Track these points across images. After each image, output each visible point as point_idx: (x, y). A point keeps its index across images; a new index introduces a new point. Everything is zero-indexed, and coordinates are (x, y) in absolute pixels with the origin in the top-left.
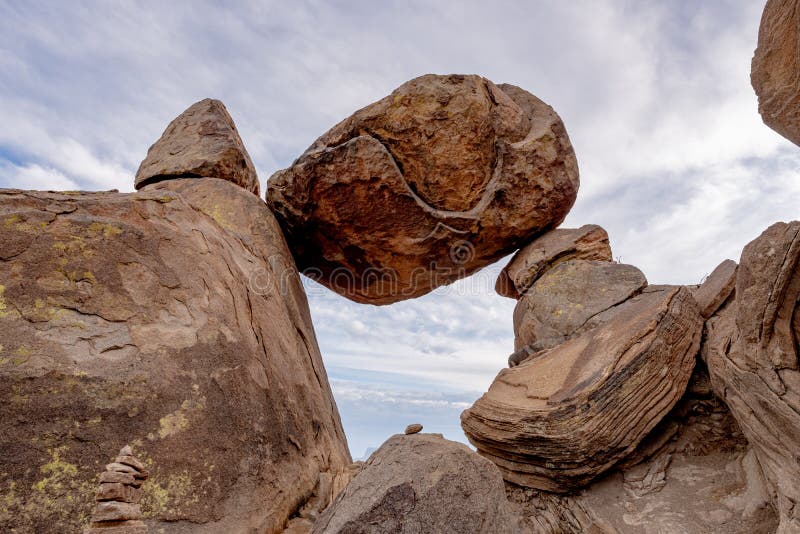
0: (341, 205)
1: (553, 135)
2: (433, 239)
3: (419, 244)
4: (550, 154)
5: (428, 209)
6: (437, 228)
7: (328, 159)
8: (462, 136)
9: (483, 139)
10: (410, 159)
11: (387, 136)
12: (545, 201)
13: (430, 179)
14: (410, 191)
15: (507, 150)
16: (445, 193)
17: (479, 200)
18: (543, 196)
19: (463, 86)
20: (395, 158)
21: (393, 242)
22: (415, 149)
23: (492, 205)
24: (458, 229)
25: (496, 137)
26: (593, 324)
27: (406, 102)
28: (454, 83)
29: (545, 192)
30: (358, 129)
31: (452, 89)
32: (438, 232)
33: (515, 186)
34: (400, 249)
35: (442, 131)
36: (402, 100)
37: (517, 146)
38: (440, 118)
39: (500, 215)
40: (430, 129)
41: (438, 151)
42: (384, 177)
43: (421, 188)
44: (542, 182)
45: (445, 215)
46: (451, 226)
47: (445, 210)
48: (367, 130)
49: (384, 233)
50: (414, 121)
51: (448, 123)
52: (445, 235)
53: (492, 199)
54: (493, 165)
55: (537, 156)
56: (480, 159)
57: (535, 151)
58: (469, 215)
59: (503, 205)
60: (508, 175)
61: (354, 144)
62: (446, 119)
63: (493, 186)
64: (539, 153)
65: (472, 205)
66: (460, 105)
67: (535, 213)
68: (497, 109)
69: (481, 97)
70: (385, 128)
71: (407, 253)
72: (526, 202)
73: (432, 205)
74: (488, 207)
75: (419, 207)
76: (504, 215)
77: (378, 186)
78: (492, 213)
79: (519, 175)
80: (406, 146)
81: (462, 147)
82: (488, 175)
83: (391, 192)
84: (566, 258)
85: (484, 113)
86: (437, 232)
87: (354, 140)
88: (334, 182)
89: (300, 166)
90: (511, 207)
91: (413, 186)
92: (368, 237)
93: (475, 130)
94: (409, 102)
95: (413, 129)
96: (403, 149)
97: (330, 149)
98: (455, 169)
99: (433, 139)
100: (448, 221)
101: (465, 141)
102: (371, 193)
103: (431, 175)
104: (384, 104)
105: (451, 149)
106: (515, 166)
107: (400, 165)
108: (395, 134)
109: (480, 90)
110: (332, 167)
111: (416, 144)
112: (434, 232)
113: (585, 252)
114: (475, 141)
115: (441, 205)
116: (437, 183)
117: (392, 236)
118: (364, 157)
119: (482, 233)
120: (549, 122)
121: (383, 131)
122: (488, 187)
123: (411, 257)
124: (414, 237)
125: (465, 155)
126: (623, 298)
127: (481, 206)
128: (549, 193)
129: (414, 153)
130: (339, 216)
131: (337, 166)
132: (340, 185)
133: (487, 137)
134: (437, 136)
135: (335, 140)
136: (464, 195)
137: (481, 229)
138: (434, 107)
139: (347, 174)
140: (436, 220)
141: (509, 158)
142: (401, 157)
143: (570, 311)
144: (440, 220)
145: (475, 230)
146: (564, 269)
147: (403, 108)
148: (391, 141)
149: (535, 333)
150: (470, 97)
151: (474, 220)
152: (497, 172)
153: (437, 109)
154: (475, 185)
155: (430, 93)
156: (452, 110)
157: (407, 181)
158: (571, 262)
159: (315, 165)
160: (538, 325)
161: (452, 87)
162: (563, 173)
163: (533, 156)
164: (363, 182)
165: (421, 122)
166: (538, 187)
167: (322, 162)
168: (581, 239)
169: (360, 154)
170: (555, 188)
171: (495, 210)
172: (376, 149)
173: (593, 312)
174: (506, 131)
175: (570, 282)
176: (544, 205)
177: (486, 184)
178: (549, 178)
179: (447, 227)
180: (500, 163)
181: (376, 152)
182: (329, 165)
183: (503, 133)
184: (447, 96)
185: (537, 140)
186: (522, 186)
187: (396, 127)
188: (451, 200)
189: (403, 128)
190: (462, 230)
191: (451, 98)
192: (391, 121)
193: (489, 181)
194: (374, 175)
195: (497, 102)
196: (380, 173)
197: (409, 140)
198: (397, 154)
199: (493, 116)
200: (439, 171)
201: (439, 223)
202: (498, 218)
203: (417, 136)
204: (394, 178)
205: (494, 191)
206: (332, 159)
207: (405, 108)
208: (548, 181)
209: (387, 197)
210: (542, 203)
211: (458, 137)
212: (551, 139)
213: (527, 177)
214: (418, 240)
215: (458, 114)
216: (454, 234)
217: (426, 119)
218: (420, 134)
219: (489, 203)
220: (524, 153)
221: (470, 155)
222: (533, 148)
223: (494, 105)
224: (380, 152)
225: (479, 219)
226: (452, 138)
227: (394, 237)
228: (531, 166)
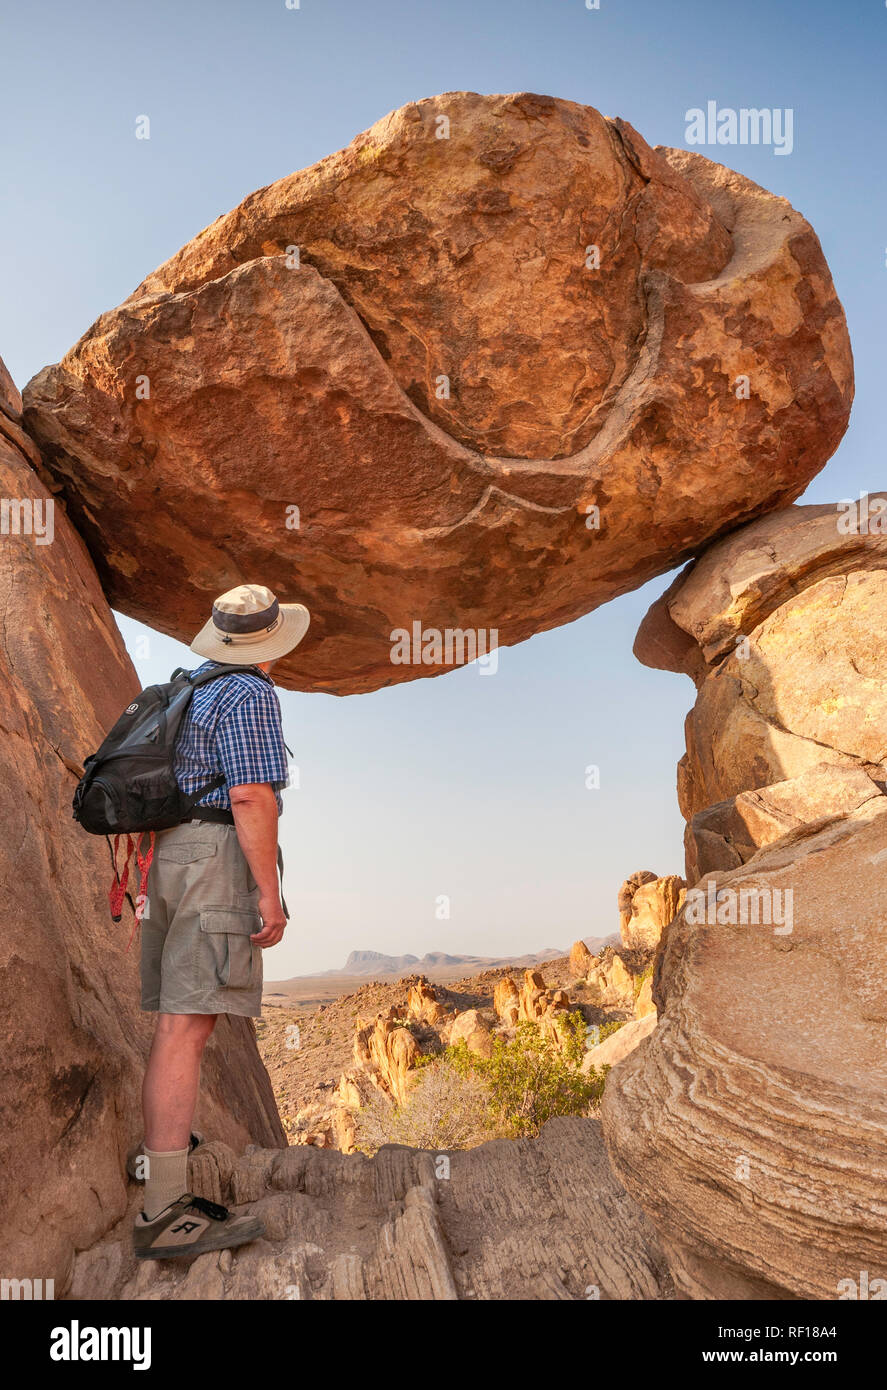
0: (221, 445)
1: (794, 268)
2: (474, 529)
3: (440, 543)
4: (786, 316)
5: (459, 452)
6: (483, 503)
7: (175, 323)
8: (552, 261)
9: (609, 269)
10: (406, 323)
11: (342, 260)
12: (770, 433)
13: (466, 375)
14: (409, 404)
15: (675, 300)
16: (506, 411)
17: (598, 429)
18: (765, 420)
19: (554, 129)
20: (365, 321)
21: (367, 538)
22: (423, 294)
23: (634, 439)
24: (540, 503)
25: (644, 265)
27: (393, 166)
28: (527, 117)
29: (771, 412)
30: (258, 243)
31: (524, 133)
32: (490, 509)
33: (693, 393)
34: (389, 555)
35: (496, 246)
36: (381, 159)
37: (703, 289)
38: (490, 209)
39: (654, 468)
40: (463, 240)
41: (487, 300)
42: (335, 368)
43: (438, 398)
44: (762, 385)
45: (506, 469)
46: (524, 496)
47: (506, 455)
48: (282, 244)
49: (341, 517)
50: (415, 217)
51: (510, 222)
52: (505, 519)
53: (632, 425)
54: (637, 340)
55: (752, 318)
56: (601, 322)
57: (747, 305)
58: (576, 466)
59: (662, 441)
60: (675, 363)
61: (245, 279)
62: (509, 213)
63: (638, 390)
64: (758, 312)
65: (579, 443)
66: (544, 175)
67: (743, 462)
68: (648, 191)
69: (601, 158)
70: (335, 239)
71: (405, 566)
72: (721, 436)
73: (469, 444)
74: (623, 446)
75: (434, 446)
76: (661, 460)
77: (319, 393)
78: (632, 460)
79: (706, 364)
80: (395, 288)
81: (551, 289)
82: (622, 366)
83: (359, 410)
85: (613, 201)
86: (485, 510)
87: (246, 267)
88: (198, 382)
89: (101, 341)
90: (684, 447)
91: (415, 391)
94: (402, 160)
95: (413, 240)
96: (387, 297)
97: (181, 296)
98: (532, 347)
99: (472, 267)
100: (514, 483)
101: (559, 274)
102: (302, 412)
103: (465, 364)
104: (328, 173)
105: (520, 295)
106: (694, 341)
107: (378, 337)
108: (363, 256)
109: (600, 140)
110: (188, 345)
111: (423, 281)
112: (475, 512)
114: (587, 276)
115: (497, 441)
116: (484, 384)
117: (364, 524)
118: (278, 315)
120: (782, 236)
121: (329, 247)
122: (624, 394)
123: (418, 575)
124: (423, 526)
125: (560, 311)
127: (603, 445)
128: (782, 413)
129: (420, 305)
130: (219, 475)
131: (201, 342)
132: (213, 392)
133: (619, 265)
134: (480, 258)
135: (196, 270)
136: (556, 419)
137: (602, 503)
138: (472, 177)
139: (232, 360)
140: (481, 480)
141: (679, 319)
142: (381, 317)
144: (493, 478)
145: (585, 506)
147: (383, 183)
148: (353, 274)
150: (573, 155)
151: (583, 480)
152: (647, 357)
153: (480, 184)
154: (586, 392)
155: (461, 141)
156: (524, 187)
157: (401, 381)
159: (141, 339)
161: (524, 127)
162: (817, 364)
163: (743, 321)
164: (279, 383)
165: (434, 219)
166: (753, 399)
167: (161, 331)
169: (265, 308)
170: (796, 402)
171: (640, 454)
172: (309, 292)
174: (671, 251)
176: (767, 441)
177: (617, 388)
178: (783, 377)
179: (512, 497)
180: (655, 331)
181: (311, 301)
182: (180, 338)
183: (662, 257)
184: (508, 149)
185: (752, 277)
186: (711, 393)
187: (366, 234)
188: (521, 428)
189: (384, 238)
190: (551, 505)
191: (518, 154)
192: (349, 218)
193: (623, 382)
194: (308, 363)
195: (648, 174)
196: (324, 356)
197: (403, 271)
198: (372, 311)
199: (637, 208)
200: (488, 351)
201: (492, 488)
202: (649, 474)
203: (425, 259)
204: (364, 369)
205: (639, 402)
206: (188, 322)
207: (389, 182)
208: (778, 384)
209: (346, 420)
210: (761, 439)
211: (538, 262)
212: (787, 277)
213: (725, 371)
214: (435, 531)
215: (539, 197)
216: (531, 517)
217: (448, 211)
218: (434, 252)
219: (625, 434)
220: (719, 309)
221: (572, 311)
222: (742, 297)
223: (637, 180)
224: (322, 300)
225: (597, 476)
226: (524, 265)
227: (368, 526)
228: (739, 342)
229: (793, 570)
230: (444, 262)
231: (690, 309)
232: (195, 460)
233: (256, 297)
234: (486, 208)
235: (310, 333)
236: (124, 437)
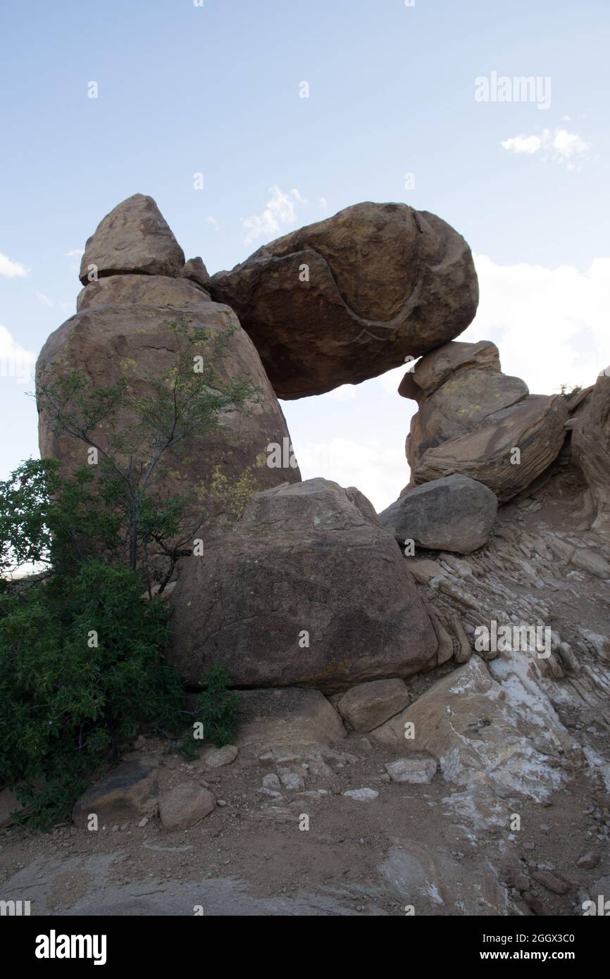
0: (278, 308)
1: (462, 263)
2: (356, 343)
3: (344, 347)
4: (460, 277)
5: (356, 317)
6: (361, 335)
7: (274, 268)
8: (392, 258)
9: (408, 261)
10: (344, 273)
11: (328, 251)
12: (451, 317)
13: (360, 292)
14: (342, 301)
15: (427, 273)
16: (371, 304)
17: (399, 312)
18: (450, 313)
19: (396, 214)
20: (332, 271)
21: (319, 343)
22: (351, 265)
23: (410, 318)
24: (380, 337)
25: (419, 260)
26: (489, 420)
27: (348, 224)
28: (389, 212)
29: (452, 310)
30: (303, 244)
31: (388, 217)
32: (362, 338)
33: (430, 303)
34: (326, 350)
35: (376, 252)
36: (344, 222)
37: (435, 269)
38: (375, 240)
39: (415, 327)
40: (366, 249)
41: (370, 268)
42: (322, 287)
43: (351, 298)
44: (451, 301)
45: (370, 324)
46: (373, 333)
47: (369, 319)
48: (311, 245)
49: (313, 335)
50: (353, 241)
51: (381, 245)
52: (367, 341)
53: (410, 313)
54: (414, 284)
55: (449, 279)
56: (402, 278)
57: (448, 275)
58: (391, 324)
59: (418, 319)
60: (425, 294)
61: (299, 257)
62: (380, 242)
63: (413, 301)
64: (451, 277)
65: (393, 316)
66: (392, 231)
67: (442, 327)
68: (422, 236)
69: (409, 225)
70: (327, 245)
71: (331, 354)
72: (437, 318)
73: (359, 314)
74: (406, 320)
75: (348, 315)
76: (418, 325)
77: (315, 294)
78: (409, 325)
79: (434, 294)
80: (343, 262)
81: (391, 267)
82: (409, 292)
83: (327, 301)
84: (467, 368)
85: (410, 239)
86: (360, 338)
87: (299, 252)
88: (277, 287)
89: (247, 271)
90: (424, 321)
91: (344, 296)
92: (298, 338)
93: (402, 253)
94: (351, 223)
95: (351, 248)
96: (340, 264)
97: (277, 259)
98: (382, 285)
99: (367, 258)
100: (372, 329)
101: (393, 262)
102: (308, 299)
103: (361, 288)
104: (328, 224)
105: (381, 267)
106: (432, 287)
107: (335, 276)
108: (335, 251)
109: (409, 219)
110: (276, 275)
111: (352, 261)
112: (358, 338)
113: (482, 364)
114: (402, 263)
115: (366, 315)
116: (366, 295)
119: (398, 341)
120: (461, 251)
121: (325, 247)
122: (409, 302)
123: (334, 358)
124: (339, 341)
125: (392, 274)
126: (512, 403)
127: (400, 318)
128: (456, 311)
129: (350, 268)
130: (275, 317)
131: (280, 274)
132: (281, 290)
133: (411, 260)
134: (370, 256)
135: (280, 250)
136: (387, 307)
137: (398, 337)
138: (371, 230)
139: (289, 281)
140: (361, 327)
141: (428, 278)
142: (337, 270)
143: (470, 411)
144: (364, 327)
145: (392, 338)
146: (466, 377)
147: (344, 229)
148: (330, 256)
149: (442, 427)
150: (401, 224)
151: (392, 330)
152: (417, 290)
153: (373, 232)
154: (397, 300)
155: (369, 218)
156: (386, 235)
157: (340, 291)
158: (472, 371)
159: (262, 272)
160: (444, 421)
161: (387, 214)
162: (468, 295)
163: (447, 279)
164: (303, 290)
165: (358, 242)
166: (447, 305)
167: (268, 270)
168: (479, 353)
170: (461, 308)
171: (411, 322)
172: (318, 263)
173: (489, 412)
174: (427, 256)
175: (470, 387)
176: (450, 320)
177: (406, 300)
178: (457, 299)
179: (370, 334)
180: (420, 282)
181: (318, 266)
182: (274, 272)
183: (424, 258)
184: (382, 222)
185: (451, 265)
186: (435, 303)
187: (337, 245)
188: (375, 310)
189: (342, 246)
190: (382, 337)
191: (386, 224)
192: (332, 239)
193: (409, 297)
194: (313, 285)
195: (422, 230)
196: (319, 283)
197: (346, 257)
198: (334, 268)
199: (418, 242)
200: (368, 285)
201: (364, 331)
202: (413, 329)
203: (354, 254)
204: (331, 288)
205: (413, 306)
206: (278, 268)
207: (346, 229)
208: (456, 301)
209: (322, 304)
210: (448, 319)
211: (388, 258)
212: (462, 265)
213: (440, 296)
214: (342, 343)
215: (390, 238)
216: (374, 341)
217: (362, 240)
218: (357, 253)
219: (407, 316)
220: (440, 276)
221: (396, 274)
222: (447, 272)
223: (419, 233)
224: (322, 266)
225: (397, 329)
226: (383, 258)
227: (321, 339)
228: (444, 287)
229: (454, 367)
230: (359, 255)
231: (431, 276)
232: (268, 312)
233: (301, 263)
234: (374, 240)
235: (316, 275)
236: (246, 302)
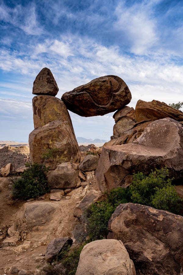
0: (79, 103)
3: (96, 111)
5: (97, 105)
6: (99, 109)
9: (109, 93)
10: (94, 96)
17: (108, 103)
19: (105, 83)
21: (90, 110)
22: (96, 94)
23: (111, 105)
25: (112, 92)
28: (103, 82)
31: (103, 84)
37: (116, 94)
38: (100, 89)
40: (98, 91)
41: (100, 95)
42: (88, 100)
43: (96, 101)
44: (122, 100)
47: (101, 105)
48: (85, 90)
49: (88, 108)
50: (95, 89)
51: (102, 90)
52: (101, 110)
54: (111, 97)
55: (121, 95)
56: (108, 96)
58: (106, 106)
60: (114, 99)
61: (82, 93)
63: (111, 101)
66: (104, 87)
67: (120, 105)
69: (109, 85)
70: (89, 90)
71: (93, 112)
72: (118, 104)
76: (113, 106)
79: (116, 99)
80: (93, 94)
82: (110, 99)
83: (90, 102)
84: (124, 117)
85: (109, 88)
90: (115, 105)
92: (85, 108)
93: (107, 91)
95: (94, 91)
98: (103, 98)
100: (102, 108)
101: (105, 93)
102: (86, 102)
103: (98, 99)
105: (102, 95)
113: (128, 116)
114: (107, 93)
120: (124, 88)
124: (94, 110)
125: (105, 96)
127: (108, 105)
132: (79, 100)
134: (100, 92)
136: (105, 102)
137: (108, 109)
138: (99, 87)
139: (81, 98)
141: (115, 96)
144: (100, 107)
145: (107, 109)
146: (123, 120)
147: (93, 87)
148: (90, 93)
150: (107, 85)
152: (112, 99)
154: (107, 101)
155: (98, 84)
156: (103, 88)
157: (93, 100)
158: (125, 119)
162: (127, 97)
164: (84, 100)
166: (121, 101)
169: (84, 95)
172: (87, 95)
174: (114, 91)
175: (123, 123)
176: (122, 103)
180: (113, 97)
185: (121, 92)
186: (117, 101)
187: (91, 90)
188: (102, 103)
190: (104, 109)
191: (103, 85)
194: (86, 99)
195: (112, 85)
199: (112, 88)
200: (100, 98)
206: (78, 95)
212: (124, 91)
213: (118, 99)
217: (97, 89)
218: (96, 92)
220: (118, 95)
225: (108, 107)
226: (103, 93)
228: (120, 97)
229: (121, 117)
232: (77, 103)
233: (83, 95)
235: (87, 97)
